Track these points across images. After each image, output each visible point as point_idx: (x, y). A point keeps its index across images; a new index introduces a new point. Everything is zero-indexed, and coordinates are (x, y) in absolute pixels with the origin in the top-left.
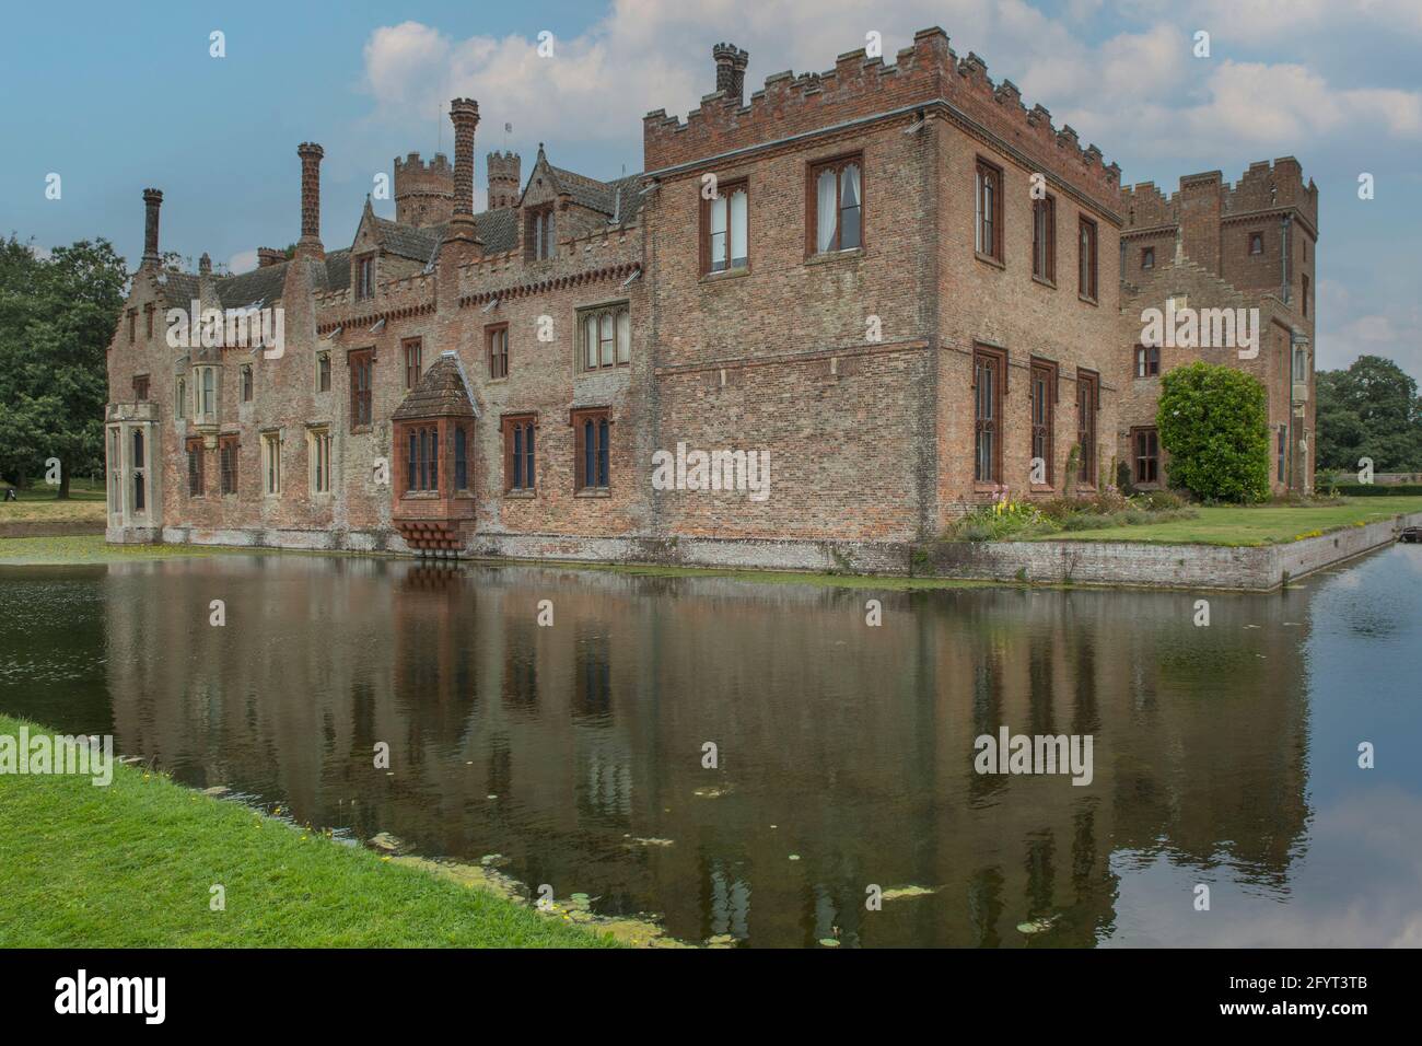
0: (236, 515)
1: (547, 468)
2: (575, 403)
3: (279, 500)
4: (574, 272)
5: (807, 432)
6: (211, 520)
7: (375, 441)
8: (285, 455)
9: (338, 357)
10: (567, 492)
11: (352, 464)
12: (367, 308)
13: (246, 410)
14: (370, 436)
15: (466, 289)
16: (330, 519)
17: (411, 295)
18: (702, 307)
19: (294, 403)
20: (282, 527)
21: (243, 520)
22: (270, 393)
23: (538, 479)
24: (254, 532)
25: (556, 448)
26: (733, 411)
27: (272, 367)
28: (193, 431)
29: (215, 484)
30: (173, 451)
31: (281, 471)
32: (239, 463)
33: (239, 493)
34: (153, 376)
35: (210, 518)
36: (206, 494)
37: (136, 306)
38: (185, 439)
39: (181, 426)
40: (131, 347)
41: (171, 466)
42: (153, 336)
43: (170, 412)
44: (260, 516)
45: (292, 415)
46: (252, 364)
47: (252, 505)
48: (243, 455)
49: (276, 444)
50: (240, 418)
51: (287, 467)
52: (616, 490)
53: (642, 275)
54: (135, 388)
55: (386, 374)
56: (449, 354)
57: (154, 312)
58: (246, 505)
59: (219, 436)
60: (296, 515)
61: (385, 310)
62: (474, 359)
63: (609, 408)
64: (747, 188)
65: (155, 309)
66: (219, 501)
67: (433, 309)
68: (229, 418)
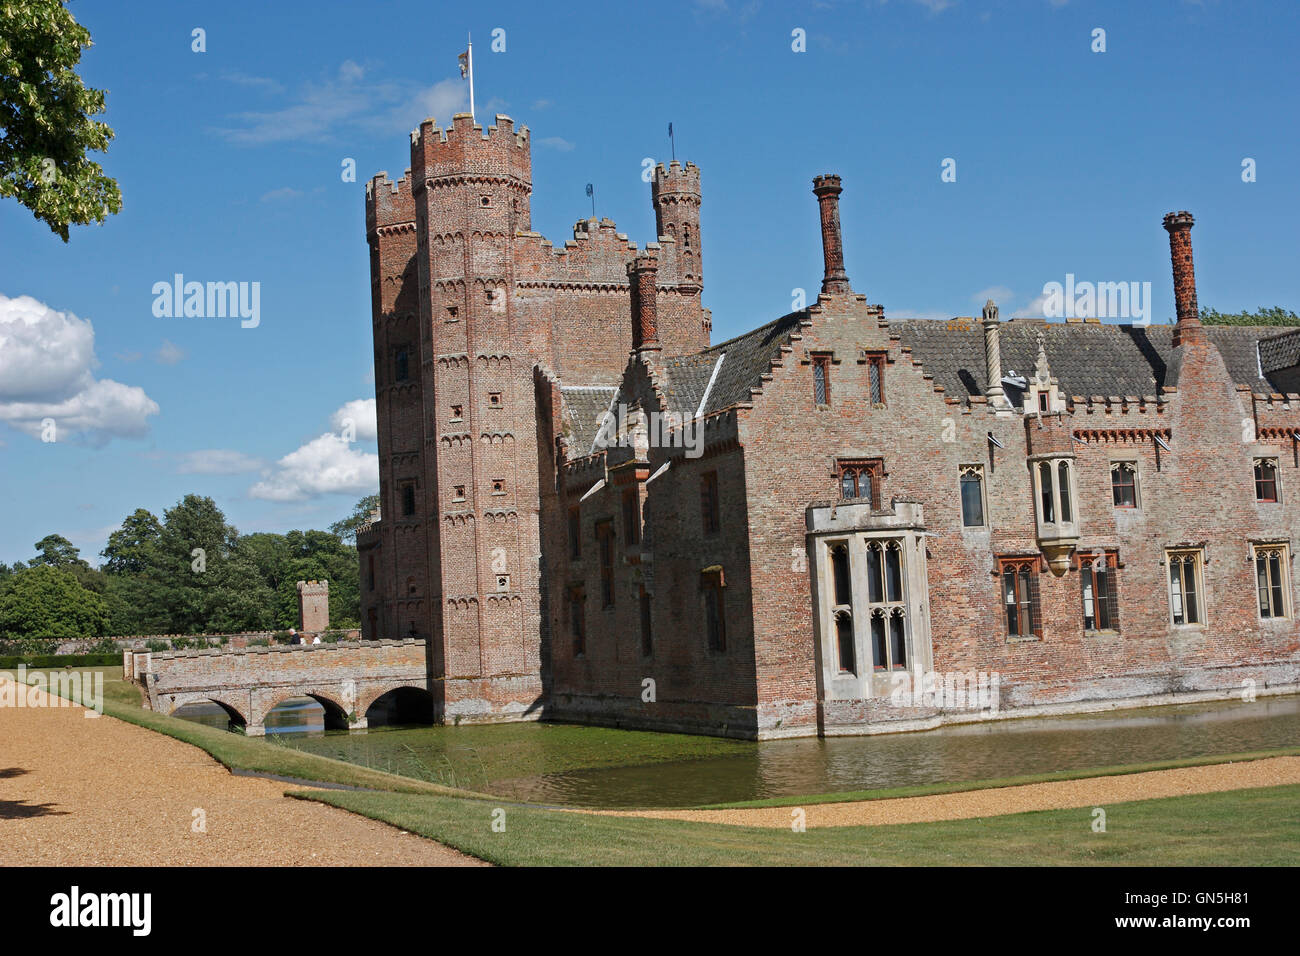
0: (1116, 657)
3: (1203, 632)
6: (1057, 673)
8: (1211, 576)
9: (1289, 465)
13: (1124, 517)
19: (1222, 515)
20: (1213, 664)
21: (1132, 662)
22: (1176, 500)
24: (1161, 675)
27: (1174, 469)
28: (1010, 546)
29: (1066, 618)
30: (956, 575)
31: (1204, 596)
32: (1119, 588)
33: (1122, 627)
34: (894, 461)
35: (1055, 667)
36: (1046, 633)
37: (831, 350)
38: (994, 557)
39: (977, 538)
40: (818, 411)
41: (951, 597)
42: (889, 402)
43: (949, 518)
44: (1167, 655)
45: (1218, 530)
46: (1134, 462)
47: (1150, 641)
48: (1127, 578)
49: (1184, 564)
50: (1118, 530)
51: (1216, 591)
54: (839, 477)
57: (886, 365)
58: (1137, 642)
59: (1076, 553)
60: (1237, 648)
65: (892, 362)
66: (1079, 642)
68: (1094, 529)
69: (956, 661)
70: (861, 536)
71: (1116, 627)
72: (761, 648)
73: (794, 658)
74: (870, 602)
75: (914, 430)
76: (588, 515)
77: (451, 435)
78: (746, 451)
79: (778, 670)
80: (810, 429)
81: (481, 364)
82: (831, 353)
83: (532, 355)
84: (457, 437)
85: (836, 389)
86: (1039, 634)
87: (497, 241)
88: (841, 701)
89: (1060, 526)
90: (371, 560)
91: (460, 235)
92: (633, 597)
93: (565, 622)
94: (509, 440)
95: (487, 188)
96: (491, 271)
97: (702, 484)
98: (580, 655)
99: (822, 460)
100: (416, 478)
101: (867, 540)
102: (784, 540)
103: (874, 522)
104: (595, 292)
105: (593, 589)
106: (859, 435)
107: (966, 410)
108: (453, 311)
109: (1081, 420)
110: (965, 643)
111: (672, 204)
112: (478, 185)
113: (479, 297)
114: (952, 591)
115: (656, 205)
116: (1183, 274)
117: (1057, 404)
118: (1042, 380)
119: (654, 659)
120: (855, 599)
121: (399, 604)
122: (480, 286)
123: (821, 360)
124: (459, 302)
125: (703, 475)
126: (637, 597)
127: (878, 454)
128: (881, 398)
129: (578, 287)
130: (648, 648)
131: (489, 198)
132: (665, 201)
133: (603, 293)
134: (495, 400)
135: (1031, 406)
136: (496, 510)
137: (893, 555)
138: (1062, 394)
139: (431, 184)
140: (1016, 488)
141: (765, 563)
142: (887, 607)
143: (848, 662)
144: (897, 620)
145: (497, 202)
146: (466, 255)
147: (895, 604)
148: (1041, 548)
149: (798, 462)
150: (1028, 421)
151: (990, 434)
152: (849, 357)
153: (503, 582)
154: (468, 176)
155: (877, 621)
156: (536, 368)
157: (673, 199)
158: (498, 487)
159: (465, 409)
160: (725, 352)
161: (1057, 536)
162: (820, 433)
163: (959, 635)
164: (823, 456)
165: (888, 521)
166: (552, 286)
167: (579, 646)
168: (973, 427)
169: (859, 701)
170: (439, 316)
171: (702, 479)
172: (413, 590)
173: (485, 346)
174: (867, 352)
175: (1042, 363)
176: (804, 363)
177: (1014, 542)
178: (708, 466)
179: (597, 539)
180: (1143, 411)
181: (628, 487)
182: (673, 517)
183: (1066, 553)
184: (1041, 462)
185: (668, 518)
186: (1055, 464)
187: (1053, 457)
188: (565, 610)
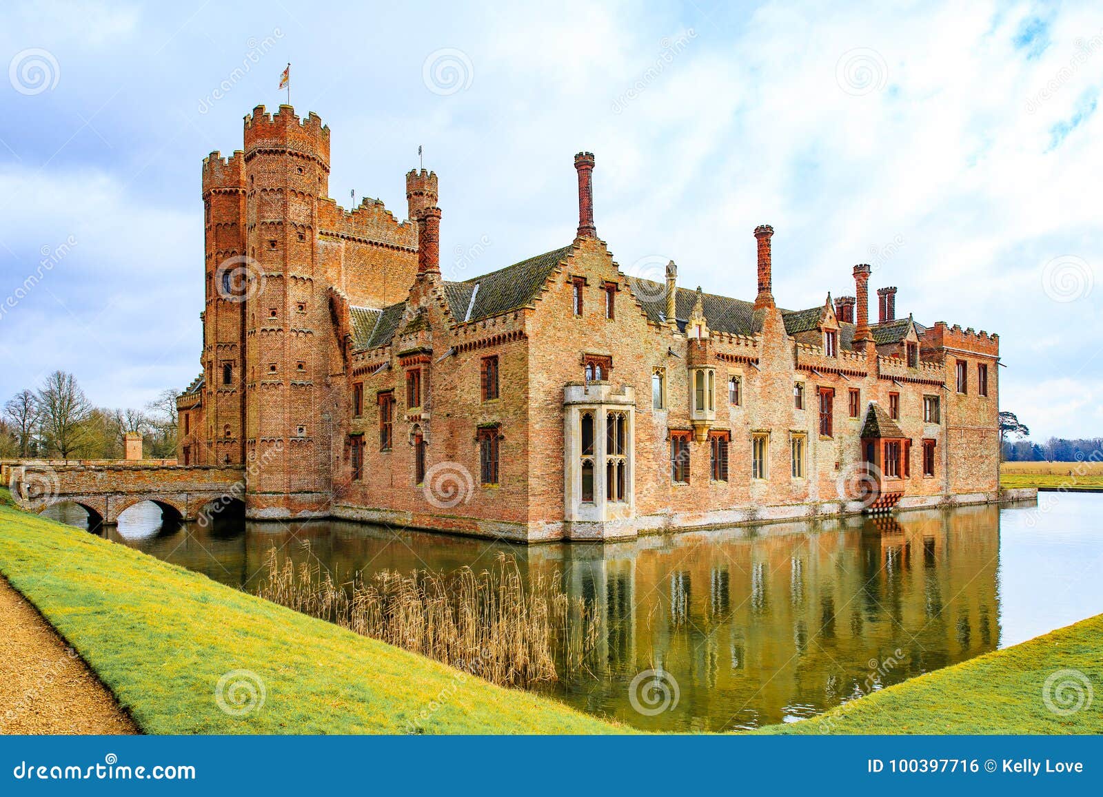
0: (725, 497)
1: (914, 465)
2: (924, 436)
3: (766, 484)
4: (924, 378)
6: (696, 506)
7: (835, 445)
8: (772, 451)
9: (809, 388)
10: (920, 475)
11: (822, 459)
12: (832, 364)
13: (734, 411)
14: (833, 442)
15: (884, 372)
16: (806, 496)
17: (858, 364)
18: (957, 404)
19: (778, 414)
20: (770, 504)
21: (733, 502)
22: (758, 402)
23: (911, 469)
24: (746, 509)
27: (758, 383)
28: (675, 423)
29: (701, 471)
30: (647, 440)
31: (769, 463)
32: (729, 455)
33: (729, 477)
34: (617, 359)
35: (696, 503)
36: (692, 479)
37: (585, 276)
38: (669, 429)
39: (660, 417)
40: (574, 318)
41: (644, 454)
42: (616, 318)
43: (646, 401)
44: (749, 497)
45: (777, 422)
46: (740, 377)
47: (742, 488)
48: (734, 449)
49: (759, 442)
50: (731, 418)
51: (774, 460)
52: (936, 475)
53: (942, 386)
54: (585, 366)
55: (841, 404)
56: (874, 402)
57: (615, 293)
58: (735, 489)
59: (710, 430)
60: (781, 494)
61: (844, 369)
62: (885, 407)
63: (935, 440)
64: (964, 364)
65: (619, 291)
66: (708, 487)
67: (866, 375)
68: (719, 416)
69: (645, 496)
70: (605, 407)
71: (725, 479)
72: (532, 482)
73: (552, 491)
74: (607, 453)
75: (629, 340)
76: (370, 388)
77: (269, 328)
78: (530, 340)
79: (542, 500)
80: (570, 330)
81: (291, 283)
82: (586, 279)
83: (328, 280)
84: (272, 330)
85: (586, 304)
86: (687, 481)
87: (307, 200)
88: (584, 522)
89: (707, 413)
91: (280, 191)
92: (410, 443)
93: (346, 459)
94: (310, 336)
95: (301, 163)
96: (302, 219)
97: (482, 366)
98: (357, 481)
99: (576, 353)
100: (234, 360)
101: (608, 410)
102: (550, 407)
103: (613, 398)
104: (369, 245)
105: (372, 436)
106: (598, 338)
107: (657, 331)
108: (273, 243)
109: (718, 347)
110: (650, 485)
111: (420, 197)
112: (295, 158)
113: (293, 236)
114: (645, 450)
115: (409, 196)
116: (766, 264)
117: (705, 335)
118: (699, 320)
120: (598, 452)
121: (218, 442)
122: (294, 229)
123: (580, 283)
124: (280, 239)
125: (483, 359)
126: (414, 443)
127: (608, 353)
128: (611, 316)
130: (420, 477)
131: (303, 169)
132: (416, 194)
133: (375, 247)
134: (302, 308)
135: (693, 333)
136: (298, 382)
137: (621, 421)
138: (708, 328)
139: (260, 152)
140: (681, 386)
141: (537, 423)
142: (616, 458)
143: (589, 496)
144: (621, 465)
145: (308, 172)
146: (285, 205)
147: (620, 457)
148: (693, 425)
149: (561, 353)
150: (690, 342)
151: (670, 348)
152: (595, 283)
153: (301, 430)
154: (289, 150)
155: (610, 466)
156: (332, 289)
157: (422, 194)
158: (300, 367)
159: (279, 311)
160: (479, 283)
161: (705, 418)
162: (576, 334)
163: (647, 479)
164: (576, 351)
165: (621, 399)
166: (342, 237)
167: (357, 475)
168: (662, 343)
169: (597, 523)
171: (481, 361)
172: (228, 433)
173: (296, 270)
174: (607, 282)
175: (699, 306)
176: (568, 282)
177: (679, 420)
178: (489, 352)
179: (378, 404)
180: (747, 345)
181: (413, 367)
182: (452, 389)
183: (707, 430)
184: (698, 370)
185: (447, 389)
186: (707, 372)
187: (706, 367)
188: (346, 450)
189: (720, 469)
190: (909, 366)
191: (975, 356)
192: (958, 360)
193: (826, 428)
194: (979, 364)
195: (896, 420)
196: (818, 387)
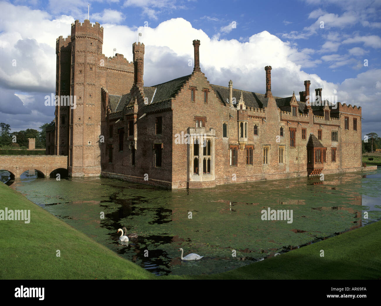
0: (252, 171)
1: (328, 157)
2: (332, 146)
4: (332, 124)
5: (354, 153)
7: (296, 150)
8: (271, 153)
9: (286, 128)
10: (330, 162)
11: (291, 156)
12: (295, 119)
13: (255, 137)
15: (316, 121)
16: (284, 170)
17: (305, 119)
18: (345, 134)
19: (274, 139)
20: (270, 174)
21: (255, 173)
22: (265, 134)
23: (327, 159)
25: (329, 154)
26: (348, 150)
27: (265, 127)
28: (233, 142)
29: (243, 161)
30: (221, 149)
31: (269, 157)
32: (253, 155)
34: (208, 118)
35: (240, 174)
36: (238, 165)
38: (229, 145)
39: (226, 140)
40: (192, 103)
41: (219, 155)
42: (208, 102)
43: (220, 134)
45: (273, 142)
46: (258, 124)
47: (259, 168)
48: (255, 152)
49: (266, 149)
50: (254, 140)
51: (272, 156)
52: (336, 161)
53: (339, 127)
54: (195, 121)
55: (298, 135)
56: (312, 133)
57: (208, 93)
58: (256, 168)
59: (246, 145)
60: (274, 170)
61: (300, 121)
62: (316, 135)
63: (336, 148)
64: (348, 118)
65: (210, 92)
66: (245, 167)
67: (309, 123)
68: (249, 140)
69: (219, 171)
71: (252, 164)
72: (174, 166)
73: (182, 169)
74: (204, 155)
75: (213, 111)
76: (116, 127)
77: (78, 103)
78: (173, 111)
79: (177, 172)
80: (190, 107)
81: (87, 86)
82: (196, 87)
83: (101, 85)
84: (80, 104)
85: (196, 97)
87: (94, 55)
88: (194, 182)
89: (244, 139)
90: (50, 135)
91: (84, 51)
92: (130, 149)
93: (107, 154)
94: (93, 106)
95: (92, 40)
96: (91, 62)
97: (156, 120)
98: (110, 163)
99: (192, 116)
100: (66, 115)
103: (206, 134)
104: (118, 71)
105: (116, 146)
106: (201, 110)
107: (225, 107)
108: (81, 71)
109: (249, 113)
110: (221, 167)
111: (138, 52)
112: (90, 39)
113: (88, 68)
114: (219, 153)
115: (134, 53)
116: (269, 81)
117: (244, 108)
118: (241, 102)
119: (135, 166)
120: (200, 154)
122: (88, 66)
123: (193, 89)
124: (83, 70)
125: (156, 118)
127: (205, 116)
128: (206, 101)
129: (114, 69)
130: (133, 163)
131: (92, 43)
132: (136, 51)
133: (119, 72)
134: (90, 96)
135: (239, 108)
136: (89, 124)
137: (209, 142)
138: (245, 106)
139: (77, 37)
140: (234, 128)
142: (207, 157)
143: (196, 171)
144: (209, 161)
145: (94, 44)
146: (85, 57)
147: (209, 156)
148: (239, 143)
149: (186, 116)
150: (238, 111)
151: (230, 114)
152: (200, 88)
153: (90, 143)
154: (88, 36)
155: (205, 161)
156: (102, 88)
157: (138, 51)
158: (90, 118)
159: (82, 97)
160: (157, 87)
161: (243, 141)
162: (192, 109)
163: (220, 165)
166: (107, 68)
167: (111, 160)
168: (226, 111)
170: (77, 73)
171: (156, 119)
172: (63, 143)
173: (88, 81)
174: (204, 88)
175: (242, 97)
176: (189, 89)
177: (233, 141)
178: (159, 115)
179: (118, 133)
180: (261, 112)
181: (131, 120)
182: (145, 129)
183: (245, 145)
184: (241, 122)
185: (143, 129)
186: (244, 123)
187: (244, 121)
188: (106, 151)
189: (249, 160)
190: (326, 119)
191: (352, 115)
192: (345, 117)
193: (293, 144)
194: (353, 118)
195: (320, 140)
196: (290, 128)
